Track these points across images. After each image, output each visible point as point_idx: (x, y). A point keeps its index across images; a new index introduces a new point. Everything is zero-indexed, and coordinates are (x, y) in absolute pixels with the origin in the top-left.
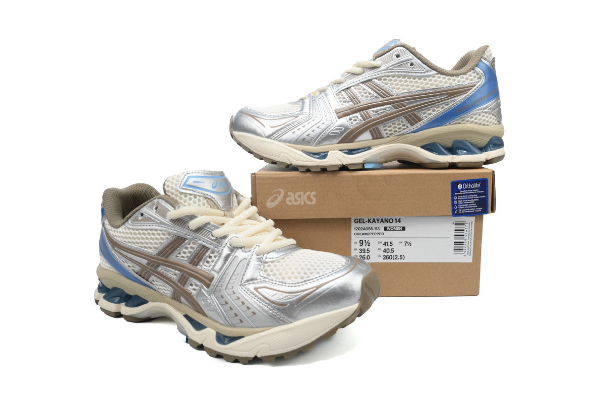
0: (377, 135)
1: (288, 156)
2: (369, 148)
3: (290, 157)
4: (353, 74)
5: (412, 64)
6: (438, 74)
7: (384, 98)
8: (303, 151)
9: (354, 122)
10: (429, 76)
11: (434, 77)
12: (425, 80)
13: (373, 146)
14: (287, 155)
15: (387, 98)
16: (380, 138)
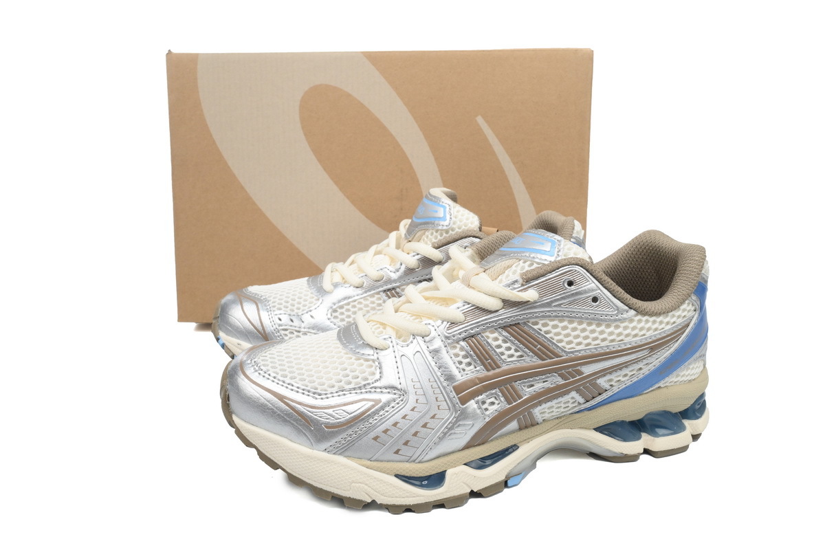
0: (529, 424)
1: (369, 489)
2: (514, 448)
3: (372, 491)
4: (478, 308)
5: (595, 300)
6: (636, 315)
7: (543, 359)
8: (397, 476)
9: (490, 408)
10: (623, 320)
11: (631, 321)
12: (617, 327)
13: (521, 442)
14: (366, 487)
15: (549, 361)
16: (533, 425)
